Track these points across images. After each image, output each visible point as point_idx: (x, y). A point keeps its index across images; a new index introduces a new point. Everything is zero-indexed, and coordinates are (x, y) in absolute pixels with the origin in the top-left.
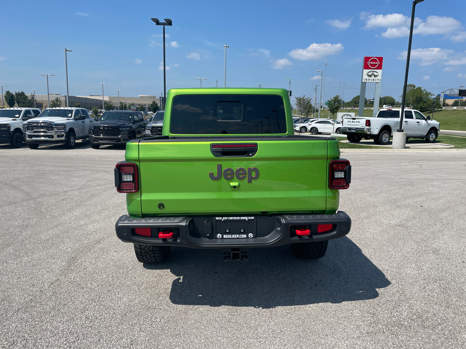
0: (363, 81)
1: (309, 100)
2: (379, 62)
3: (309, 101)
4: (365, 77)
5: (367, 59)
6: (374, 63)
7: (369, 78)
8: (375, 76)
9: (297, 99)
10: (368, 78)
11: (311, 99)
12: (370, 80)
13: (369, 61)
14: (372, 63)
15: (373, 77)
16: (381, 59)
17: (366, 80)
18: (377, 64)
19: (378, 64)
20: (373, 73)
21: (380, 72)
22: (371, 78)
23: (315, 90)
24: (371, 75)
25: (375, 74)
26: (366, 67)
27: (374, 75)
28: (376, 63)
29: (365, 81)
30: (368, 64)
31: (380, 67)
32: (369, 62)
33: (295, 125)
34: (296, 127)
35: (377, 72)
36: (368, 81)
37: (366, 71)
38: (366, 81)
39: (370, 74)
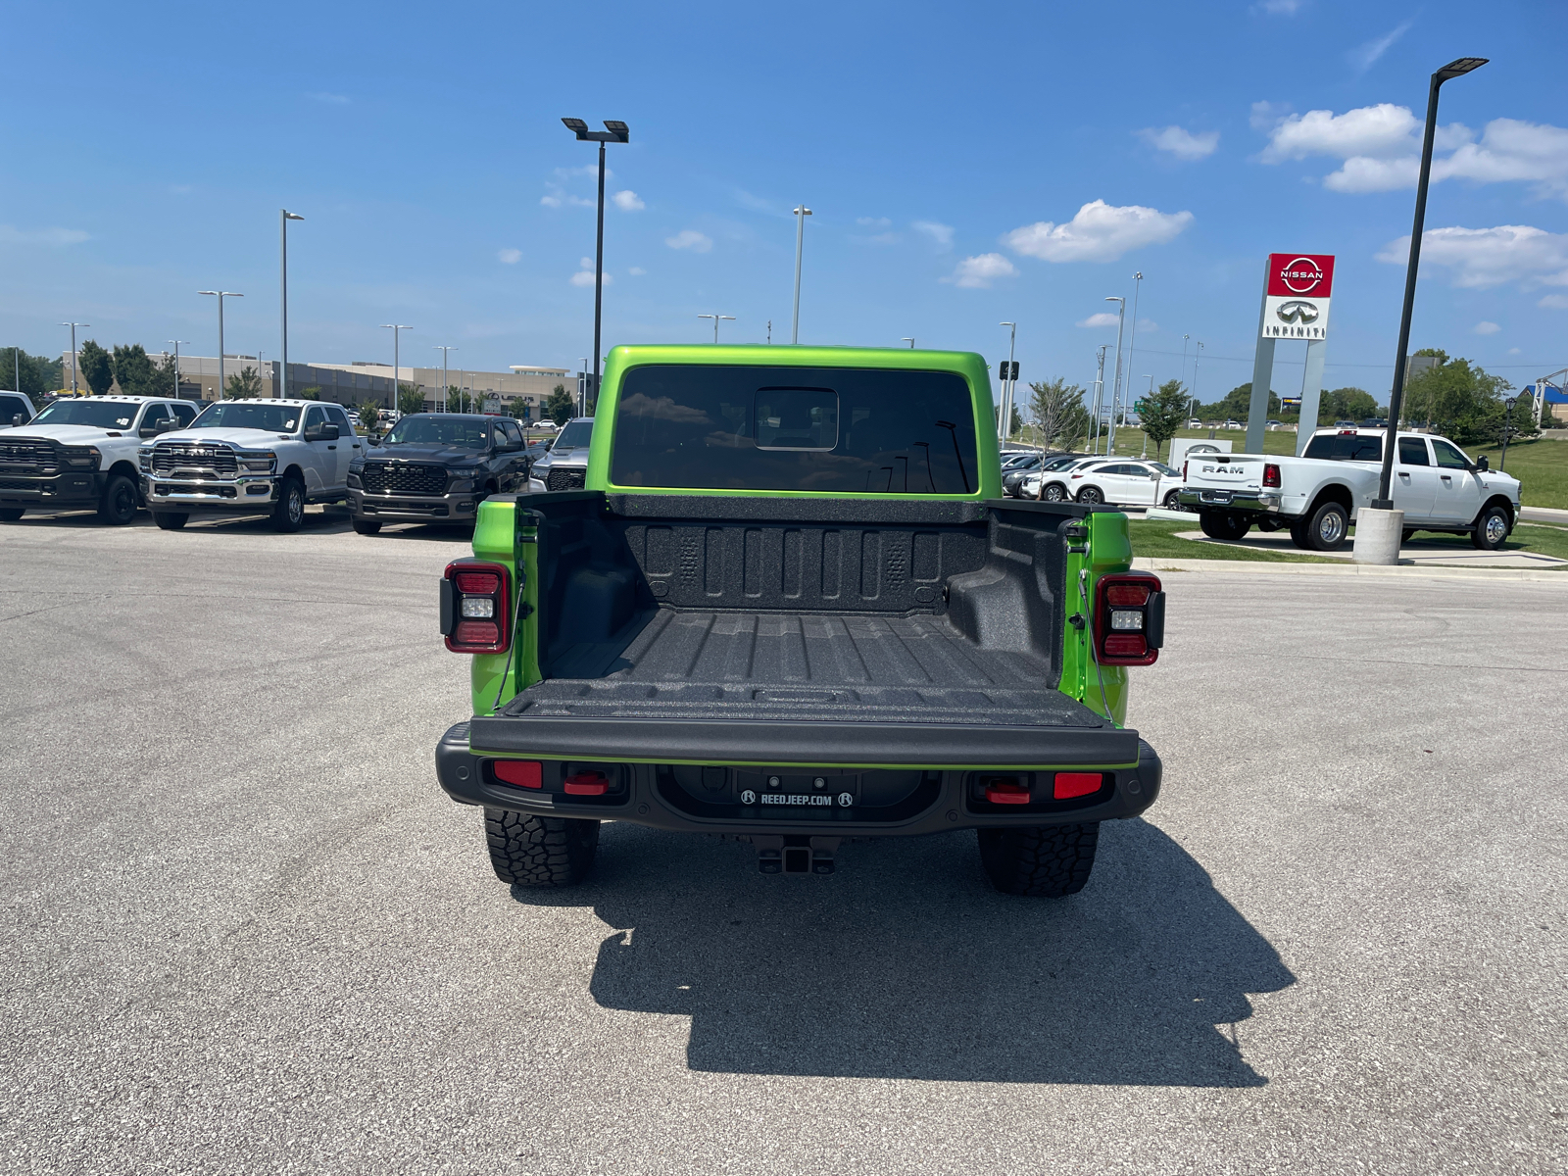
0: (1265, 335)
1: (1076, 394)
2: (1320, 273)
3: (1077, 396)
4: (1272, 320)
5: (1278, 261)
6: (1303, 275)
7: (1286, 325)
8: (1307, 319)
9: (1036, 389)
10: (1281, 324)
11: (1083, 392)
12: (1289, 331)
13: (1287, 268)
14: (1296, 274)
15: (1299, 323)
16: (1326, 263)
17: (1276, 330)
18: (1313, 280)
19: (1318, 278)
20: (1298, 309)
21: (1322, 304)
22: (1293, 325)
23: (1101, 360)
24: (1293, 314)
25: (1307, 311)
26: (1276, 287)
27: (1302, 315)
28: (1311, 275)
29: (1271, 335)
30: (1284, 277)
31: (1323, 290)
32: (1285, 271)
33: (1028, 476)
35: (1312, 306)
36: (1281, 335)
37: (1274, 302)
38: (1276, 336)
39: (1288, 312)
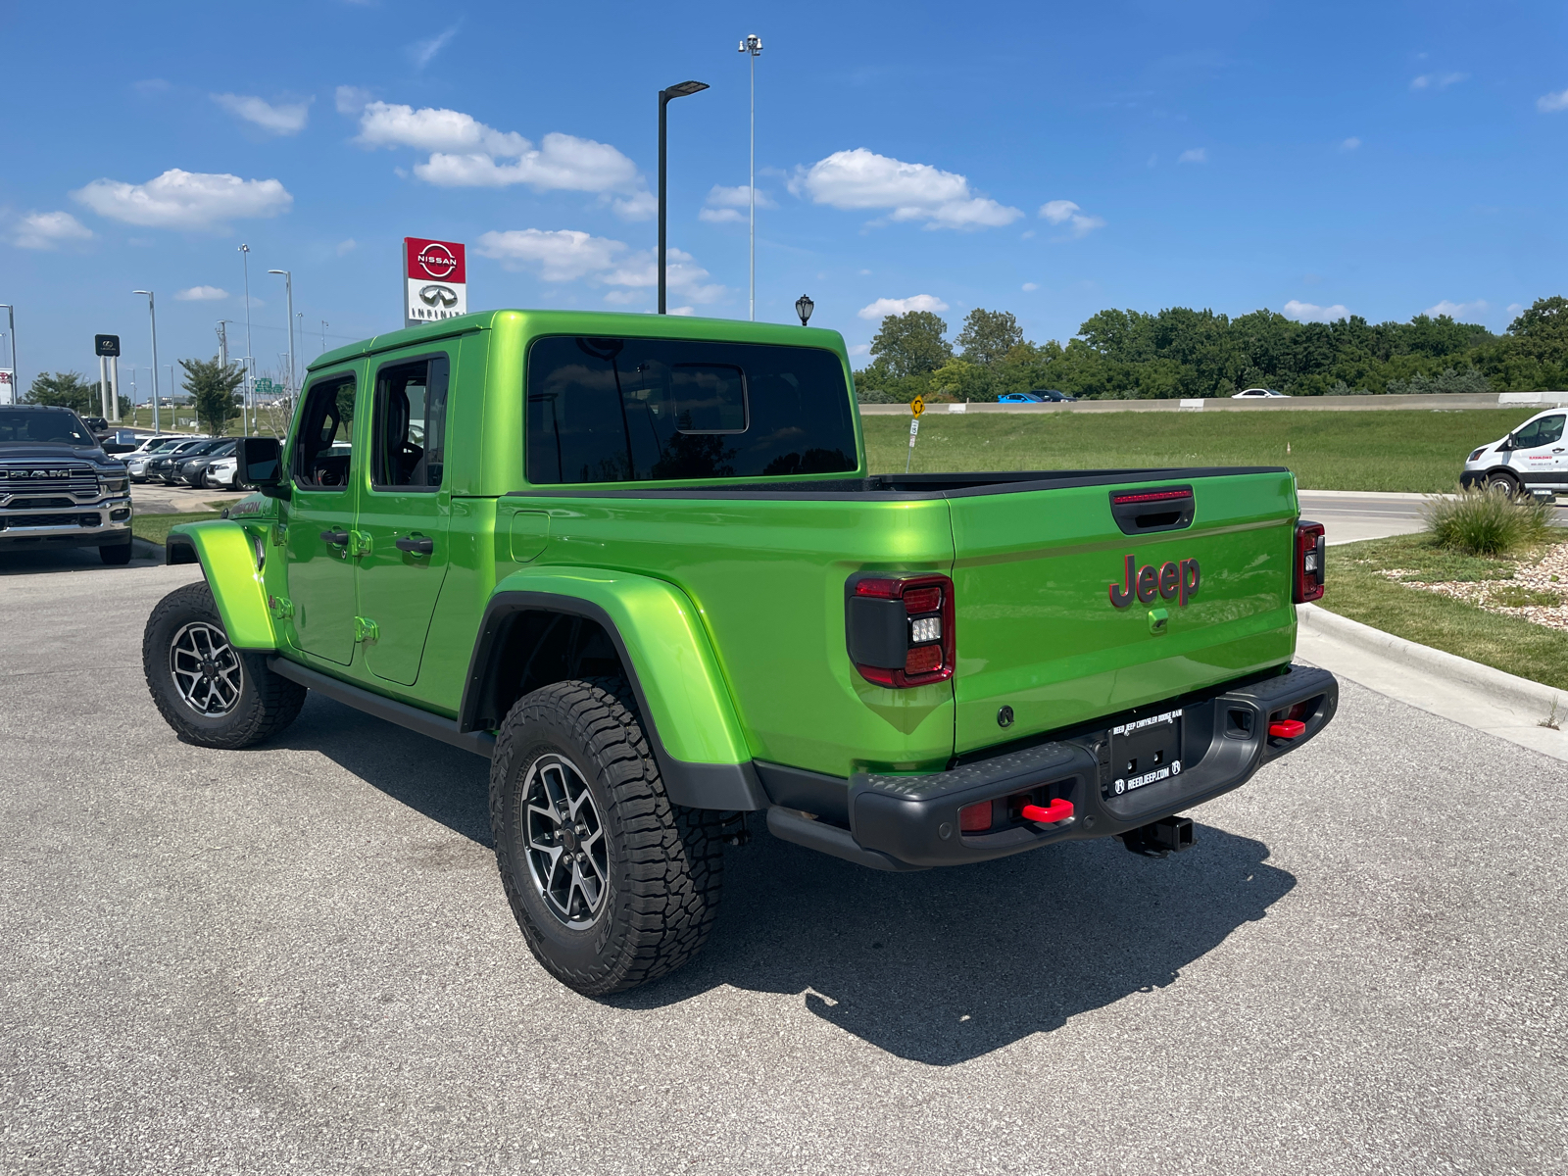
0: (411, 317)
1: (236, 372)
2: (453, 259)
3: (238, 375)
4: (416, 303)
5: (414, 246)
6: (439, 260)
7: (430, 308)
8: (448, 303)
9: (187, 366)
10: (426, 307)
11: (244, 370)
12: (433, 314)
13: (423, 253)
14: (432, 260)
15: (440, 307)
16: (458, 250)
17: (421, 313)
18: (447, 266)
19: (453, 265)
20: (439, 293)
21: (459, 289)
22: (436, 308)
24: (434, 297)
25: (448, 296)
26: (415, 272)
27: (443, 298)
28: (446, 261)
29: (417, 317)
30: (421, 261)
31: (458, 276)
32: (422, 256)
33: (212, 463)
34: (217, 471)
35: (450, 291)
36: (426, 318)
37: (416, 285)
38: (421, 318)
39: (430, 295)
